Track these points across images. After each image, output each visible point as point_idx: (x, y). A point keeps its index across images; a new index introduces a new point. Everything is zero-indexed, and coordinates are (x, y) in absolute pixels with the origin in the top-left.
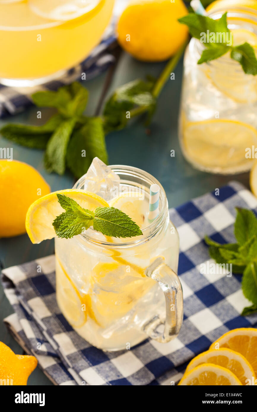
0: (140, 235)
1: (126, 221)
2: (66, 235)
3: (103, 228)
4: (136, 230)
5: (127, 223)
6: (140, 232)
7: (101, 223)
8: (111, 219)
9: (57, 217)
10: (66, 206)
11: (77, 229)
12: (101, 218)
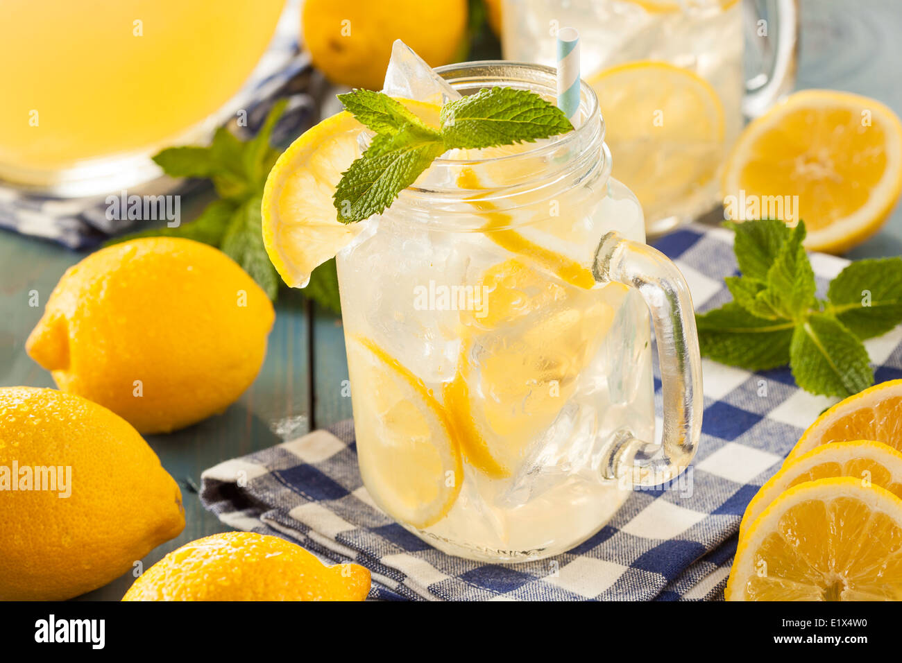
0: (569, 130)
1: (527, 103)
2: (378, 203)
3: (474, 134)
4: (556, 122)
5: (530, 110)
6: (566, 126)
7: (466, 127)
8: (489, 111)
9: (343, 174)
10: (366, 116)
11: (403, 173)
12: (463, 117)
